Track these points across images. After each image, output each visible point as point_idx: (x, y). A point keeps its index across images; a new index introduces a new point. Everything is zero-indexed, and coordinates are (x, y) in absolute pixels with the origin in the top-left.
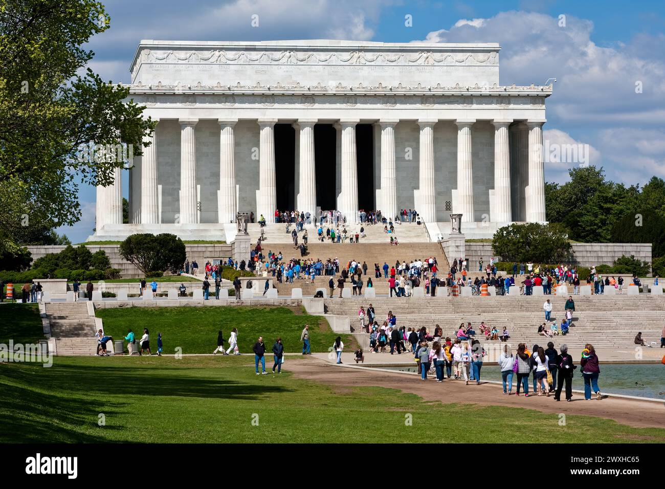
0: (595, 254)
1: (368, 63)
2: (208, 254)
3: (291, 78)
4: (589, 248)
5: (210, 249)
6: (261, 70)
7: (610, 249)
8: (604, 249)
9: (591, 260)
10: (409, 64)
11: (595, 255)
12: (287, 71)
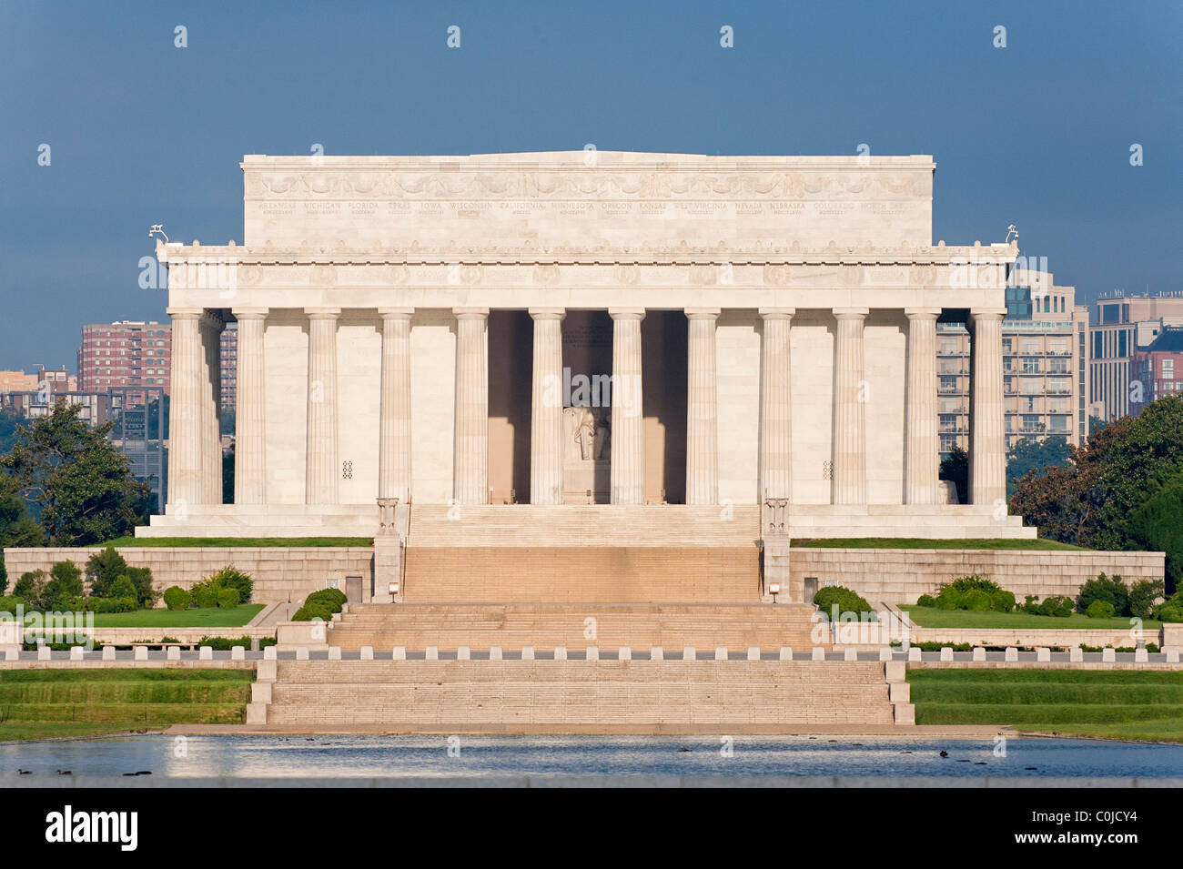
0: (1056, 571)
1: (674, 196)
2: (335, 565)
3: (527, 224)
4: (1045, 561)
5: (340, 556)
6: (470, 210)
7: (1084, 562)
8: (1073, 561)
9: (1048, 581)
10: (756, 198)
11: (1057, 573)
12: (519, 212)
